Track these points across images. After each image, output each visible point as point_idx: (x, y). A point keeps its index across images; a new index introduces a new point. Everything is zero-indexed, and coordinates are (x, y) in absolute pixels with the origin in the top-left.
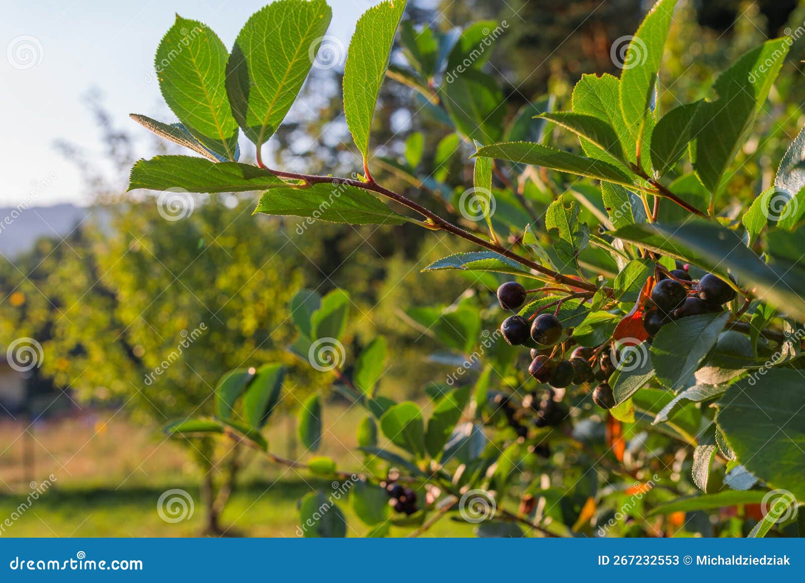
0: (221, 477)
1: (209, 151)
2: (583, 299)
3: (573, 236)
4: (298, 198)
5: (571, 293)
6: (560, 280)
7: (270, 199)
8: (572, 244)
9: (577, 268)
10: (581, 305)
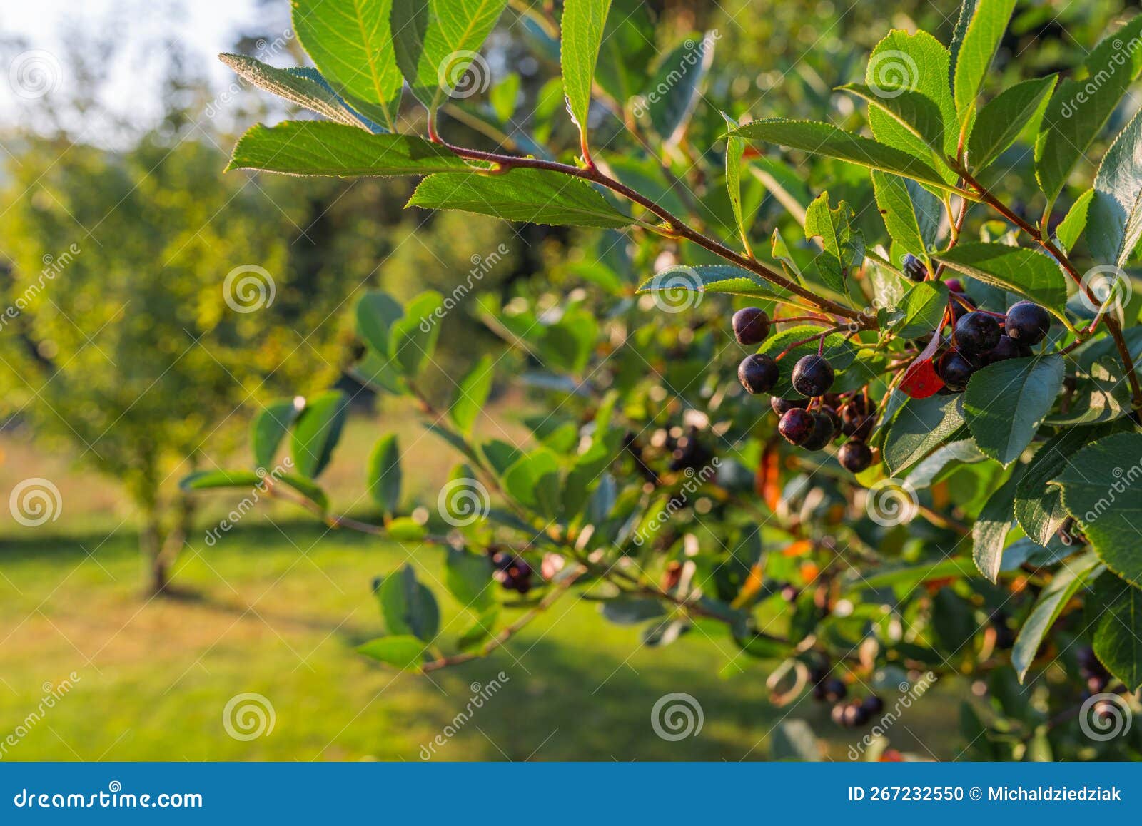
0: (169, 519)
1: (355, 114)
2: (835, 328)
3: (841, 249)
4: (476, 187)
5: (836, 324)
6: (826, 308)
7: (434, 186)
8: (839, 259)
9: (846, 291)
10: (846, 341)
